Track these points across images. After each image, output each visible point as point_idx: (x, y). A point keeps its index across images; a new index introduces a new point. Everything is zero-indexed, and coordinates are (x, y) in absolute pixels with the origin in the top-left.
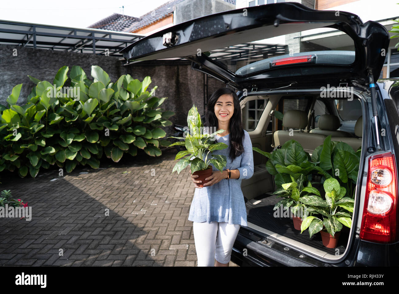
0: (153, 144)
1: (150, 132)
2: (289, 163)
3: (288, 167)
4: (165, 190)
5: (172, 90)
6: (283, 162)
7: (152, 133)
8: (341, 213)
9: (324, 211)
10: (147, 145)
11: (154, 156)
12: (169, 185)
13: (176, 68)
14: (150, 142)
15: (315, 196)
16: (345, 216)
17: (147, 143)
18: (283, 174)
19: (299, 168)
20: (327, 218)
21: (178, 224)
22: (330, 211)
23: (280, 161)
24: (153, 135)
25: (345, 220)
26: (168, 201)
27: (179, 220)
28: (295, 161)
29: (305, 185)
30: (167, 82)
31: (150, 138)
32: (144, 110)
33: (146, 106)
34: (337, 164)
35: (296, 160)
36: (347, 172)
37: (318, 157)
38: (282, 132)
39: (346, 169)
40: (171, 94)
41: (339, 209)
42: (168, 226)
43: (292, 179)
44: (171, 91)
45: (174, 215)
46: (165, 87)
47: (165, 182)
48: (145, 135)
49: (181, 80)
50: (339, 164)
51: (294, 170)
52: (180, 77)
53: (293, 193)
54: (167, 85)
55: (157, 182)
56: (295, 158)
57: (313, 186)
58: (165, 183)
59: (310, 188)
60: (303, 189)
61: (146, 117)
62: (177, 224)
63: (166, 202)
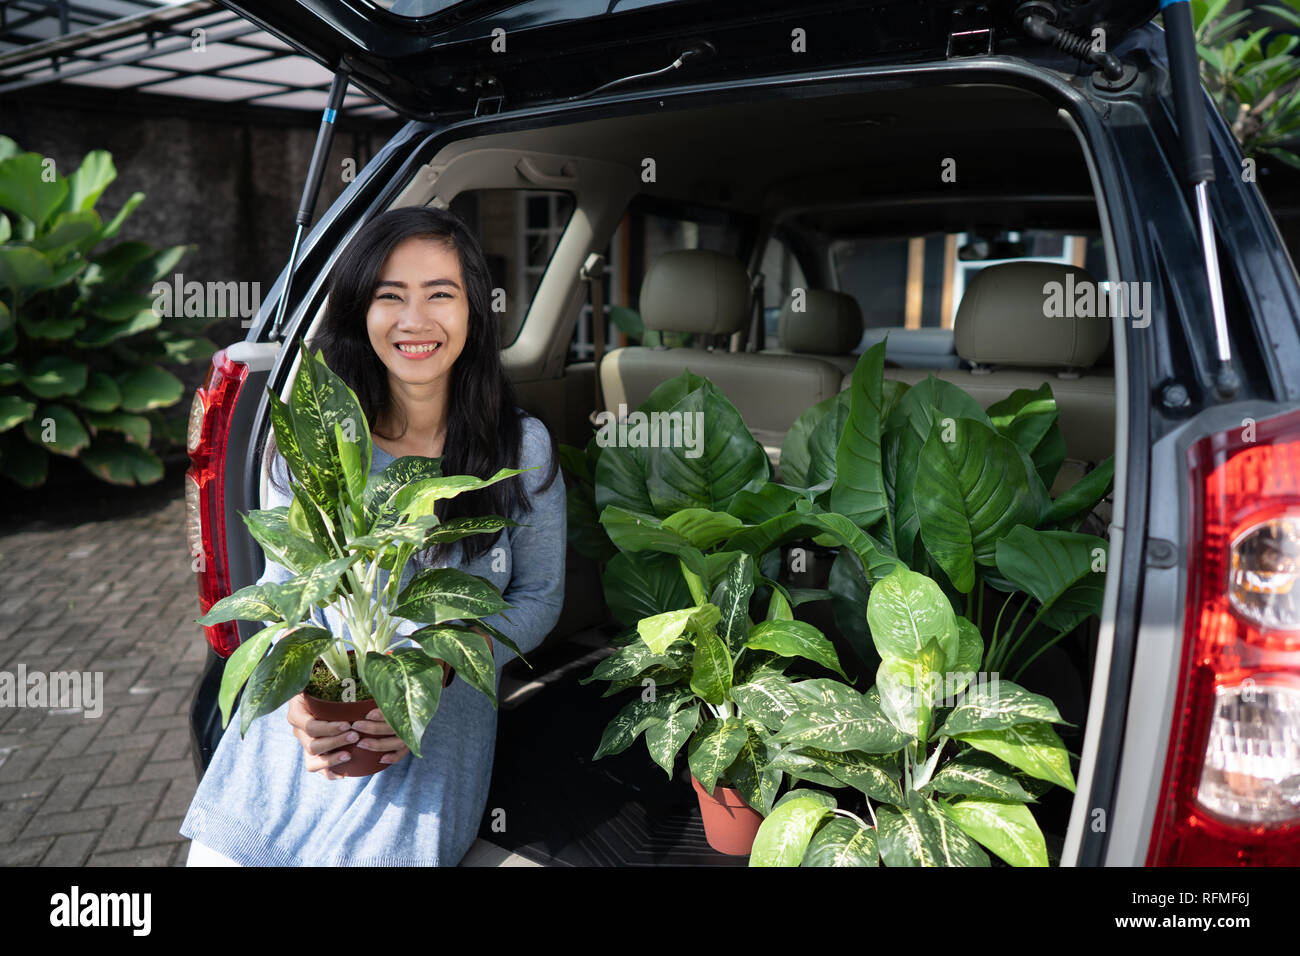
0: (121, 436)
1: (112, 386)
2: (676, 497)
3: (670, 521)
4: (144, 633)
5: (223, 223)
6: (645, 491)
7: (121, 387)
8: (968, 776)
9: (877, 773)
10: (92, 438)
11: (126, 480)
12: (174, 605)
13: (238, 134)
14: (107, 426)
15: (825, 682)
16: (995, 798)
17: (94, 429)
18: (640, 555)
19: (730, 521)
20: (894, 810)
21: (166, 802)
22: (907, 765)
23: (630, 490)
24: (124, 395)
25: (1001, 823)
26: (147, 686)
27: (176, 784)
28: (701, 484)
29: (758, 611)
30: (200, 187)
31: (107, 405)
32: (84, 291)
33: (93, 274)
34: (932, 494)
35: (705, 477)
36: (974, 533)
37: (808, 459)
38: (639, 356)
39: (969, 516)
40: (218, 238)
41: (954, 752)
42: (109, 821)
43: (693, 581)
44: (216, 223)
45: (155, 757)
46: (191, 206)
47: (156, 593)
48: (82, 395)
49: (262, 185)
50: (941, 493)
51: (704, 534)
52: (257, 172)
53: (697, 667)
54: (198, 200)
55: (116, 597)
56: (702, 471)
57: (801, 613)
58: (156, 599)
59: (783, 625)
60: (752, 633)
61: (92, 321)
62: (157, 808)
63: (134, 690)
